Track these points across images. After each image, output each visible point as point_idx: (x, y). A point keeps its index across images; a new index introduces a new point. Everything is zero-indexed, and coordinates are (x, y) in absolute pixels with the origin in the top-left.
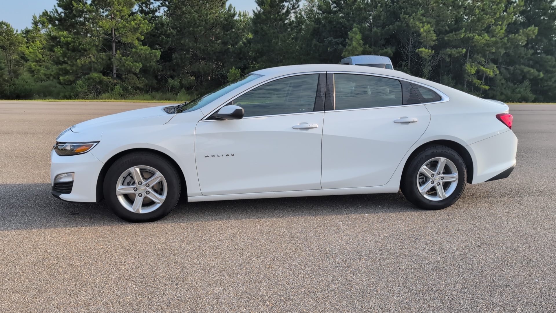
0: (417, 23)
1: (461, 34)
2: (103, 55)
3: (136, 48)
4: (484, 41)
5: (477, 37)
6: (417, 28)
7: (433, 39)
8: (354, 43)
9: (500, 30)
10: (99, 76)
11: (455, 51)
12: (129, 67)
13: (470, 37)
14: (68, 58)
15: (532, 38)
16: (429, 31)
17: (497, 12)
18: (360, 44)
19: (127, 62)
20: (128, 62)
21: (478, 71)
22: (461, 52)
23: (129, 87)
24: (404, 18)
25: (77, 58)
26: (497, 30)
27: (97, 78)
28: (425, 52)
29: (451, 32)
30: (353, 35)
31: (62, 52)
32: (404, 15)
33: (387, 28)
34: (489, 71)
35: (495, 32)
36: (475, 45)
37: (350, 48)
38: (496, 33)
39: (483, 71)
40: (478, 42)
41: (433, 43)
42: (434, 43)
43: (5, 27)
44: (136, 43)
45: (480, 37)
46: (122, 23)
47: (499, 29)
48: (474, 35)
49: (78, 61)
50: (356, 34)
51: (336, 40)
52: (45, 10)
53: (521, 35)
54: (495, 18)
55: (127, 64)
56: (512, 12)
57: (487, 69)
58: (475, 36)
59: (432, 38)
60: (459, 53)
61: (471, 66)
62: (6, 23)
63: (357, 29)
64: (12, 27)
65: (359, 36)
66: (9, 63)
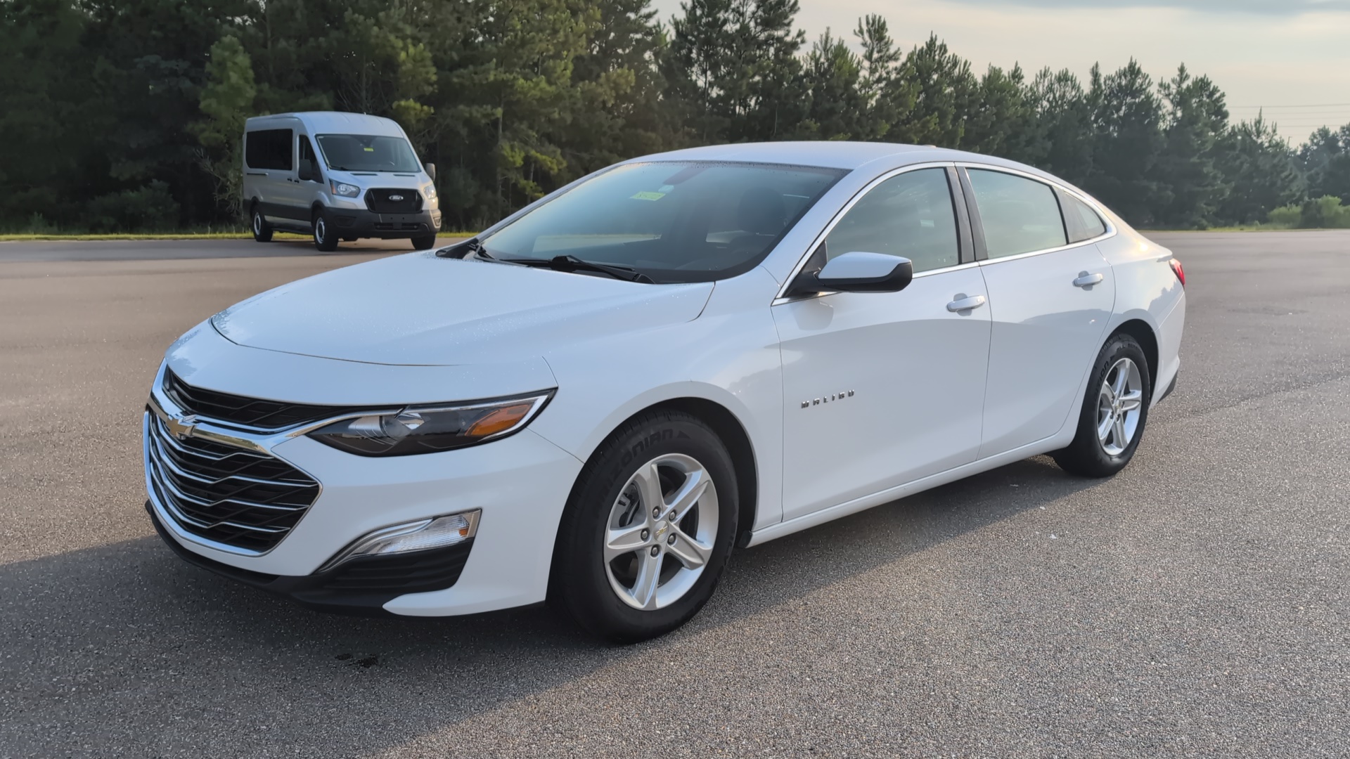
0: (392, 37)
1: (489, 73)
4: (537, 93)
5: (521, 81)
6: (389, 49)
7: (430, 79)
8: (234, 77)
9: (564, 69)
11: (477, 111)
13: (508, 81)
15: (626, 93)
16: (423, 60)
17: (560, 29)
18: (246, 80)
21: (527, 160)
22: (493, 114)
24: (355, 23)
26: (559, 70)
28: (415, 109)
29: (465, 67)
30: (227, 54)
32: (354, 13)
33: (312, 41)
34: (550, 161)
35: (556, 72)
36: (518, 101)
37: (220, 88)
38: (556, 75)
39: (536, 161)
40: (525, 95)
41: (428, 89)
42: (431, 89)
45: (529, 82)
47: (562, 68)
48: (514, 77)
50: (235, 52)
51: (172, 64)
53: (601, 85)
54: (555, 41)
56: (582, 31)
57: (544, 157)
58: (518, 79)
59: (429, 76)
60: (486, 116)
61: (512, 148)
63: (235, 39)
65: (243, 60)
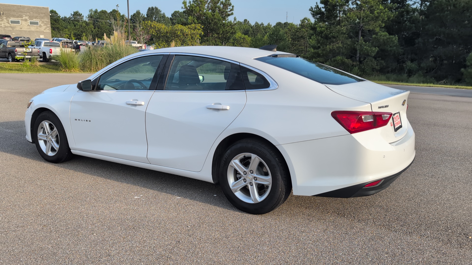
2: (349, 42)
3: (376, 34)
10: (342, 58)
12: (366, 51)
14: (321, 44)
19: (365, 47)
20: (367, 47)
23: (366, 68)
25: (328, 44)
27: (340, 60)
31: (316, 39)
43: (307, 22)
44: (377, 30)
46: (366, 13)
49: (328, 46)
52: (311, 7)
55: (365, 49)
62: (308, 19)
64: (311, 22)
66: (306, 48)
